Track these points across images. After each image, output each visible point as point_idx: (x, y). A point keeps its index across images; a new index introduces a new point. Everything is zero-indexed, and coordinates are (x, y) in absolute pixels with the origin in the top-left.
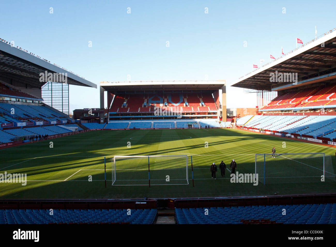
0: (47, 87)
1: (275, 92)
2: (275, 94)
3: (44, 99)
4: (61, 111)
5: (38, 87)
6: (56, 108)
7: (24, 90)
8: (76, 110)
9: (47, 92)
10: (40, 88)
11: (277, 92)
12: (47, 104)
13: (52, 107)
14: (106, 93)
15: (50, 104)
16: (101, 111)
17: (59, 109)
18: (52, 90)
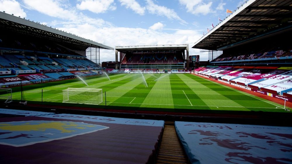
0: (88, 50)
1: (221, 51)
2: (221, 52)
3: (87, 56)
4: (95, 63)
5: (84, 50)
6: (93, 61)
7: (77, 52)
8: (103, 62)
9: (88, 52)
10: (85, 51)
11: (222, 51)
12: (88, 59)
13: (91, 61)
14: (119, 53)
15: (90, 59)
16: (116, 63)
17: (95, 62)
18: (91, 52)
